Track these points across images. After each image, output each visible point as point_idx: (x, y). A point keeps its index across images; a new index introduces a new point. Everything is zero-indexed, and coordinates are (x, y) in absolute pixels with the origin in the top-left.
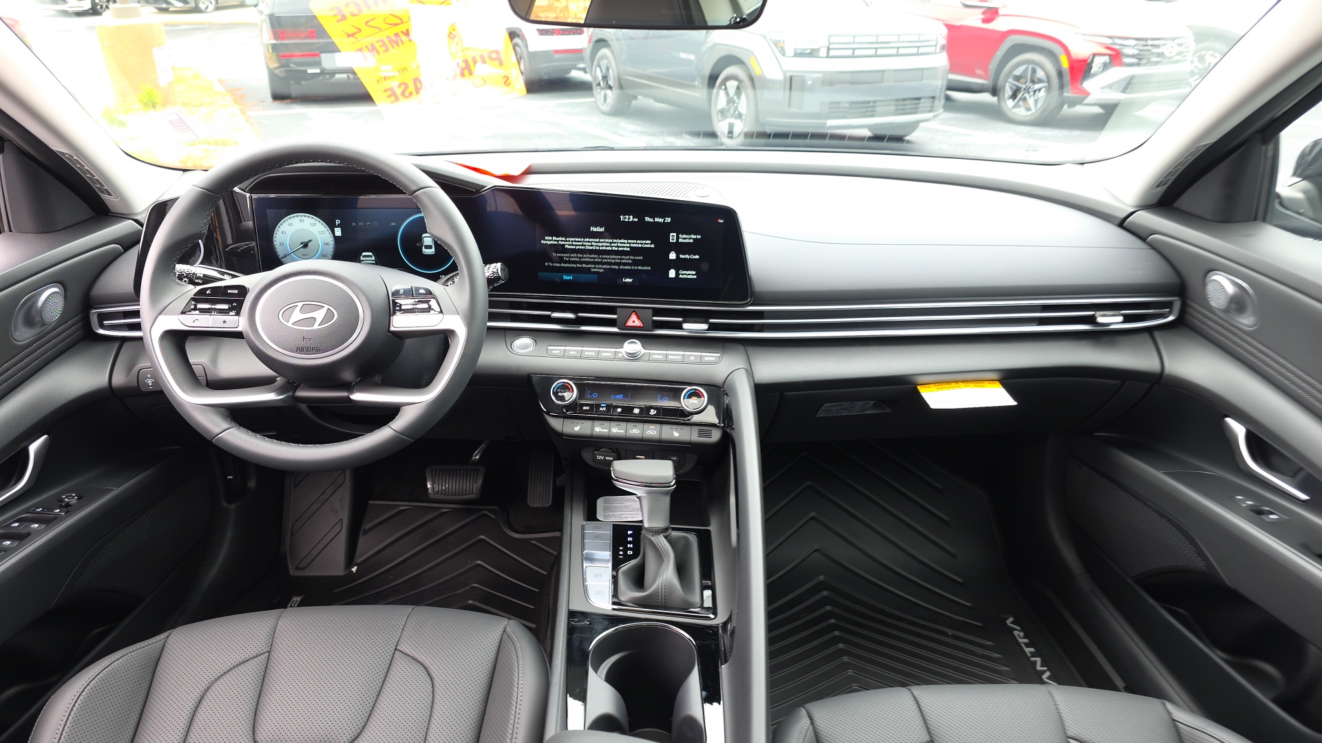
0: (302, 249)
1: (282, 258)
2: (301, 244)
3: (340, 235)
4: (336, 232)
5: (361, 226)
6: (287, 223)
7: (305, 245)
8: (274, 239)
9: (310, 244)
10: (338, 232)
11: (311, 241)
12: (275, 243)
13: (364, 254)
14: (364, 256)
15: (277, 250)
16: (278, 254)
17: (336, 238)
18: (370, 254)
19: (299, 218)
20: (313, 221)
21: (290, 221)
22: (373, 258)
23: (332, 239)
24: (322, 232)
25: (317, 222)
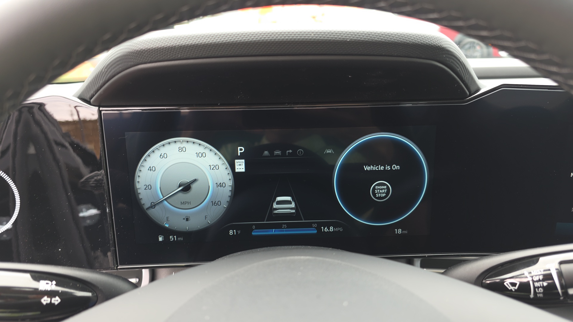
0: (180, 194)
1: (148, 209)
2: (180, 186)
3: (244, 170)
4: (237, 167)
5: (278, 156)
6: (157, 153)
7: (186, 188)
8: (137, 179)
9: (194, 186)
10: (240, 166)
11: (195, 181)
12: (138, 186)
13: (279, 199)
14: (279, 203)
15: (141, 197)
16: (143, 202)
17: (236, 176)
18: (289, 198)
19: (178, 145)
20: (201, 149)
21: (163, 150)
22: (293, 205)
23: (231, 176)
24: (215, 167)
25: (207, 151)
